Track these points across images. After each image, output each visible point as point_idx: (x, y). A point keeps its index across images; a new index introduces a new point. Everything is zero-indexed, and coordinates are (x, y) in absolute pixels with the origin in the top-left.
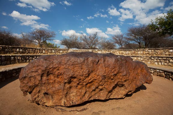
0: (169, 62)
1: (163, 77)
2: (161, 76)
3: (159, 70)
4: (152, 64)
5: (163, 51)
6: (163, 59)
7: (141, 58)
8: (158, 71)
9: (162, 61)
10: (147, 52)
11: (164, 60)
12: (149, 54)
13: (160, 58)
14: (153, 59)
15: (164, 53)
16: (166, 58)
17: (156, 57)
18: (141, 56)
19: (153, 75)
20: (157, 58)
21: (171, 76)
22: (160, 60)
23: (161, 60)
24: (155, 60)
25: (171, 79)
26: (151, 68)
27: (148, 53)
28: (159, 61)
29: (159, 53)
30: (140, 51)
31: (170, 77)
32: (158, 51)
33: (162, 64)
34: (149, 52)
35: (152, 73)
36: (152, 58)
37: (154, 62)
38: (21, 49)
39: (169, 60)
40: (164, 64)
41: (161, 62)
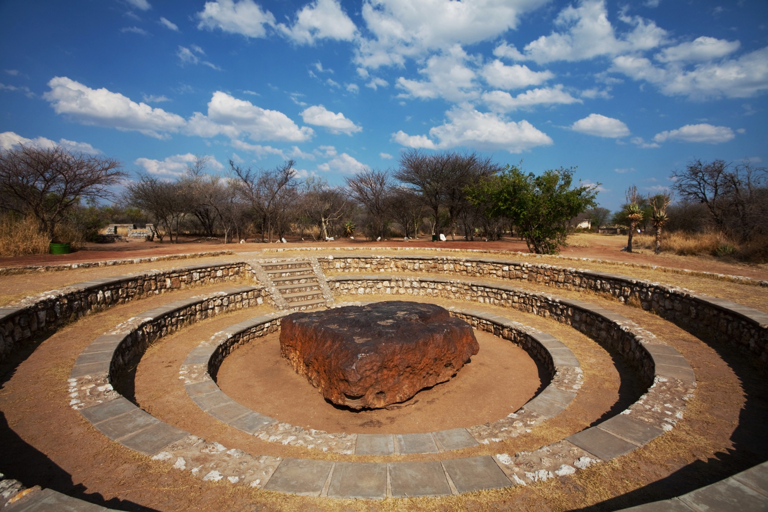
0: (502, 298)
1: (491, 332)
2: (489, 332)
3: (486, 320)
4: (475, 301)
5: (492, 267)
6: (492, 292)
7: (451, 287)
8: (484, 322)
9: (491, 295)
10: (462, 268)
11: (495, 293)
12: (467, 272)
13: (487, 290)
14: (476, 290)
15: (495, 272)
16: (496, 290)
17: (480, 286)
18: (452, 282)
19: (477, 329)
20: (482, 288)
21: (501, 332)
22: (487, 292)
23: (489, 294)
24: (480, 293)
25: (501, 336)
26: (474, 317)
27: (465, 268)
28: (486, 294)
29: (485, 272)
30: (448, 263)
31: (500, 334)
32: (485, 266)
33: (490, 302)
34: (467, 266)
35: (475, 326)
36: (475, 288)
37: (478, 297)
38: (108, 290)
39: (501, 295)
40: (494, 302)
41: (489, 297)
